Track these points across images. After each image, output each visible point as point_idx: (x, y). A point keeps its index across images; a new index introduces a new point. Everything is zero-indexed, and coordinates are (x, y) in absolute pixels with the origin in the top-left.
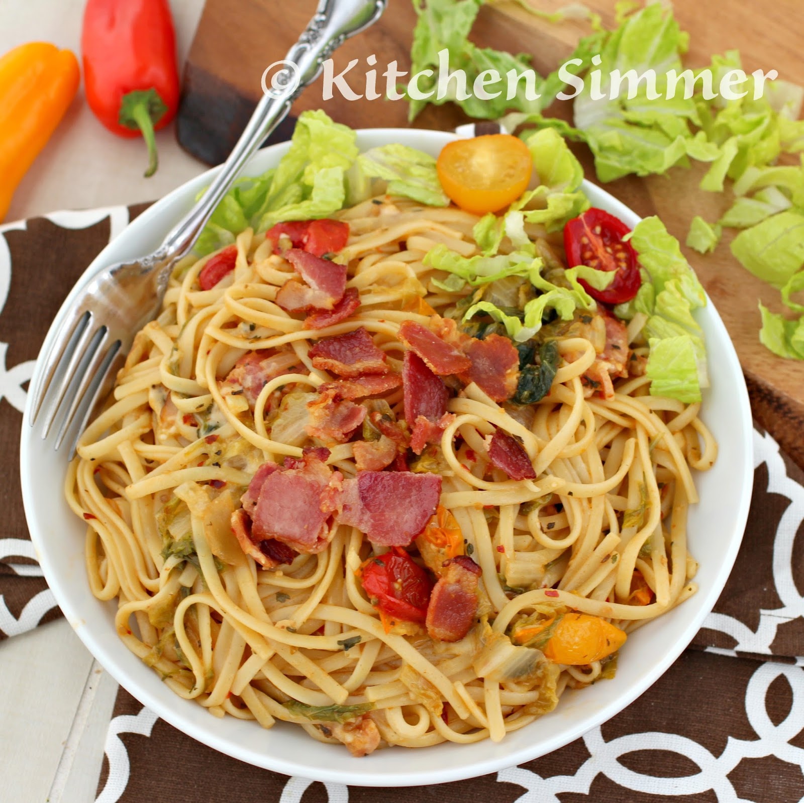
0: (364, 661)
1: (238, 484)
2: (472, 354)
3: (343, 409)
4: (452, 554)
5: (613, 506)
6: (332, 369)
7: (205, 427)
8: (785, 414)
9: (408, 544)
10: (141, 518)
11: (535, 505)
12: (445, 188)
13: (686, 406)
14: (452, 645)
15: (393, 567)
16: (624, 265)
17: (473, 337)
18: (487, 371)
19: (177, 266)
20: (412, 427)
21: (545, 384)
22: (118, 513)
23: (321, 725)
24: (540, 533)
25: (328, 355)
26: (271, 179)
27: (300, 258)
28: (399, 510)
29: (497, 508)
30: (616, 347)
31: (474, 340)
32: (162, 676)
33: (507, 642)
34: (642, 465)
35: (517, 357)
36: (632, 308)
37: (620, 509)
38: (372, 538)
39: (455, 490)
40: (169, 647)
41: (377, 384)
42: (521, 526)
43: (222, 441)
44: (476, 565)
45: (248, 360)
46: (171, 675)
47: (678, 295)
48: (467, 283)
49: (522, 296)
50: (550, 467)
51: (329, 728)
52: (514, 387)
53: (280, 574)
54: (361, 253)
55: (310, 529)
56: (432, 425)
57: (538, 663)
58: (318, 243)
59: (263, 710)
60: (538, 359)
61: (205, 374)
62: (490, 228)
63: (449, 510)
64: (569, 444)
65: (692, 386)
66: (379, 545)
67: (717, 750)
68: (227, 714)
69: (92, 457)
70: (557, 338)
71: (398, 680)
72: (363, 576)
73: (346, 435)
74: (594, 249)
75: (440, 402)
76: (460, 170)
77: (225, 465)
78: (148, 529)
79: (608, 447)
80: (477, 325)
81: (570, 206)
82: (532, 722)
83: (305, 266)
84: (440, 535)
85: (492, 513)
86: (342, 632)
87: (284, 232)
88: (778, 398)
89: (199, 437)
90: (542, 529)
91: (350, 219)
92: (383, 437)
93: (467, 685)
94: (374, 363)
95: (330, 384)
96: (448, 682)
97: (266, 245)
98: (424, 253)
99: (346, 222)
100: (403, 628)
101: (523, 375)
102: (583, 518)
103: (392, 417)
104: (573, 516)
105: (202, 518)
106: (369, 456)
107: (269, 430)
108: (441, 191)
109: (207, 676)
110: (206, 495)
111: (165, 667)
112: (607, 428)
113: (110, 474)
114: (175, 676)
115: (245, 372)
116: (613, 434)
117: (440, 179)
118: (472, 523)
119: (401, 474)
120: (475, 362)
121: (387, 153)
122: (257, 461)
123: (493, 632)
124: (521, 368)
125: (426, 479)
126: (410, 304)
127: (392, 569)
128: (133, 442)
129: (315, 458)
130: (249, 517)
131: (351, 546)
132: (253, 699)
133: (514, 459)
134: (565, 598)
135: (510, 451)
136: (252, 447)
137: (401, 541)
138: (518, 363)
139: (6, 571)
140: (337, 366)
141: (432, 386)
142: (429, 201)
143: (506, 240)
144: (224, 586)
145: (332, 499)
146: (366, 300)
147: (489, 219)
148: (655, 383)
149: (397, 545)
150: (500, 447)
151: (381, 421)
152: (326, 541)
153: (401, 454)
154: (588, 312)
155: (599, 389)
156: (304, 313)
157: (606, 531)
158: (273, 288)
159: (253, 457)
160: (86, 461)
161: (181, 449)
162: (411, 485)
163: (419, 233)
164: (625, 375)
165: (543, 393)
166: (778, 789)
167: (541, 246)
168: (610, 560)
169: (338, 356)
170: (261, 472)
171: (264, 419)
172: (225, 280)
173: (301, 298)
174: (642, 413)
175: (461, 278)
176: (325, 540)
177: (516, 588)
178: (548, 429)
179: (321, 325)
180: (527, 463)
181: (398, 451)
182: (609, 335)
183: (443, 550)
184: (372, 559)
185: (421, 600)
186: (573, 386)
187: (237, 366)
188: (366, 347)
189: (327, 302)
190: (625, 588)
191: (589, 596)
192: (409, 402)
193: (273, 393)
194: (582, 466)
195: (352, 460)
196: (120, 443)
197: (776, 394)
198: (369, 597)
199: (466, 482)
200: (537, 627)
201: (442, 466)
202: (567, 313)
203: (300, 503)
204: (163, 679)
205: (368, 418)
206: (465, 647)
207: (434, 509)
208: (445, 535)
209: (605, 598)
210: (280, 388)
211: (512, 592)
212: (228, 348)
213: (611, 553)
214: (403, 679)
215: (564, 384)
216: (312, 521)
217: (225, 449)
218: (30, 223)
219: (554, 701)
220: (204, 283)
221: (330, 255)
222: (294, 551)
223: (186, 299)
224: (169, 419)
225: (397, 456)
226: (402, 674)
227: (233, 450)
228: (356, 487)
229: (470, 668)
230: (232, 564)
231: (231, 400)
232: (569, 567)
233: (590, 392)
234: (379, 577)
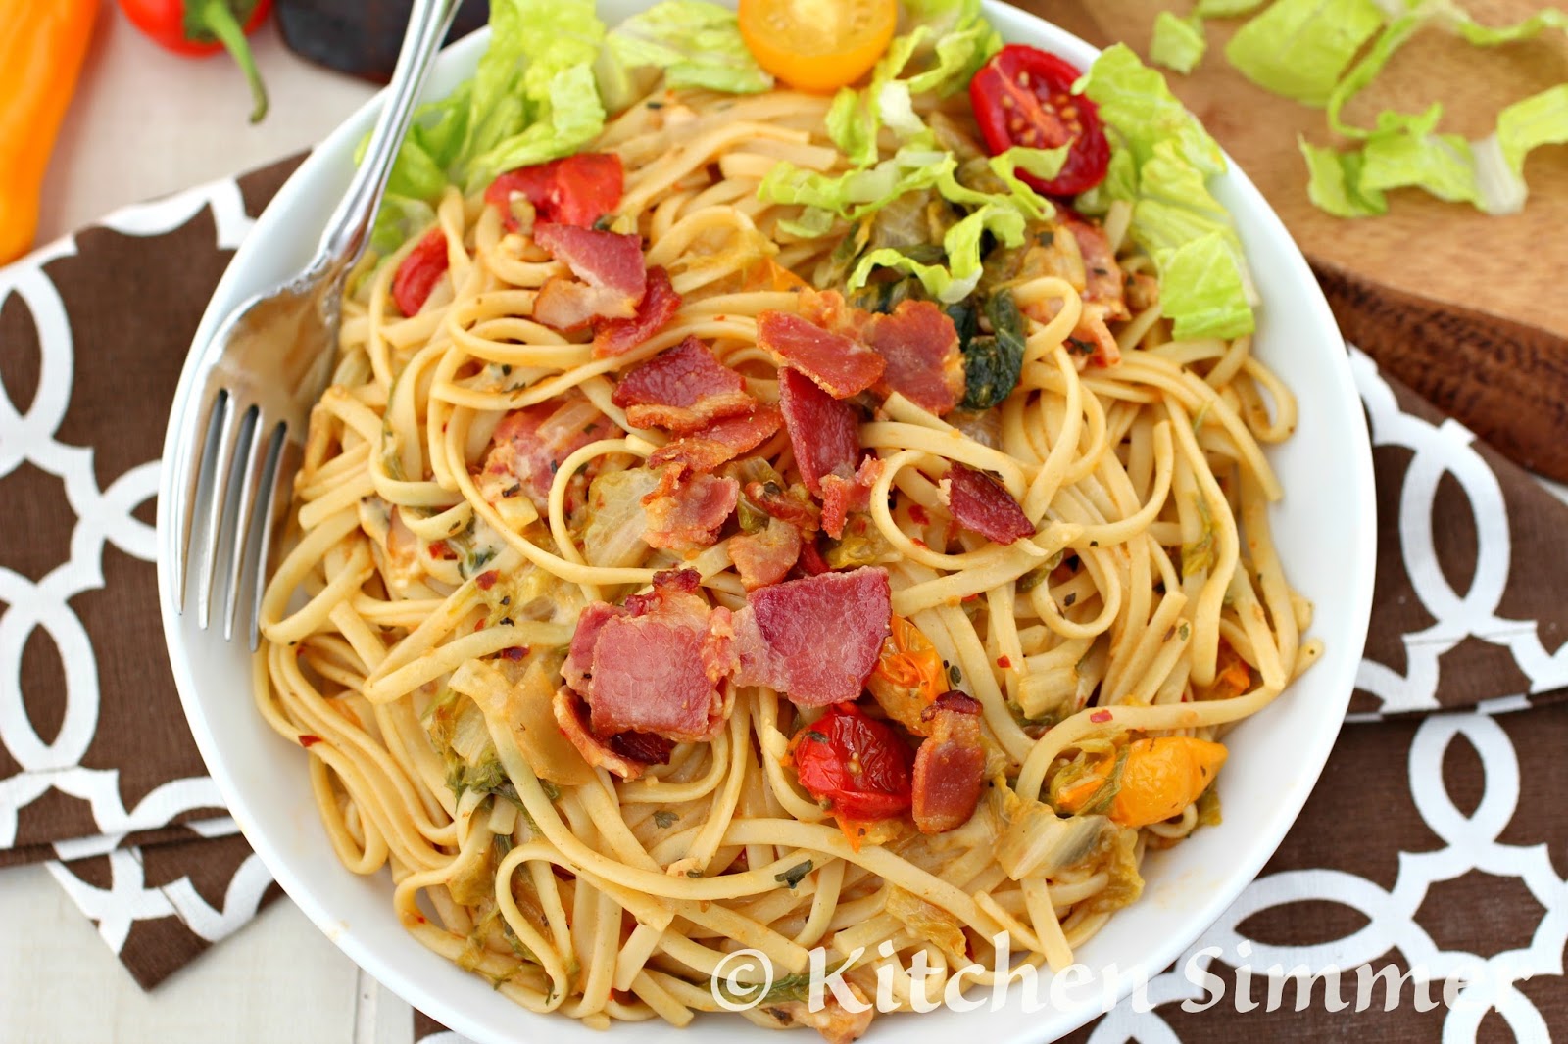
0: (823, 897)
1: (548, 646)
2: (880, 343)
3: (698, 490)
4: (932, 696)
5: (1160, 542)
6: (664, 423)
7: (471, 559)
8: (1372, 309)
9: (858, 695)
10: (396, 727)
11: (1040, 575)
12: (759, 59)
13: (1229, 343)
14: (956, 834)
15: (841, 735)
16: (1076, 127)
17: (874, 312)
18: (913, 366)
19: (350, 278)
20: (816, 493)
21: (1011, 369)
22: (355, 722)
23: (772, 1008)
24: (1059, 619)
25: (648, 397)
26: (468, 97)
27: (560, 239)
28: (830, 639)
29: (983, 596)
30: (1099, 273)
31: (877, 316)
32: (494, 982)
33: (1048, 814)
34: (1190, 463)
35: (953, 331)
36: (1103, 193)
37: (1170, 543)
38: (798, 699)
39: (912, 583)
40: (496, 936)
41: (744, 436)
42: (1025, 614)
43: (506, 580)
44: (972, 699)
45: (513, 431)
46: (509, 977)
47: (1180, 165)
48: (837, 216)
49: (934, 222)
50: (1051, 506)
51: (786, 1010)
52: (962, 383)
53: (653, 781)
54: (650, 200)
55: (692, 707)
56: (849, 483)
57: (1103, 833)
58: (582, 203)
59: (671, 1002)
60: (985, 323)
61: (449, 469)
62: (852, 116)
63: (908, 619)
64: (1074, 461)
65: (1239, 314)
66: (808, 706)
67: (1387, 879)
68: (613, 1019)
69: (290, 641)
70: (1009, 284)
71: (883, 912)
72: (795, 764)
73: (712, 532)
74: (1025, 112)
75: (848, 435)
76: (780, 26)
77: (519, 619)
78: (412, 744)
79: (1126, 440)
80: (875, 291)
81: (971, 48)
82: (1105, 923)
83: (572, 252)
84: (905, 667)
85: (977, 608)
86: (776, 858)
87: (514, 187)
88: (1357, 287)
89: (465, 579)
90: (1061, 613)
91: (617, 143)
92: (773, 521)
93: (994, 892)
94: (728, 397)
95: (666, 452)
96: (966, 898)
97: (489, 218)
98: (755, 180)
99: (611, 150)
100: (879, 833)
101: (970, 360)
102: (1121, 578)
103: (779, 484)
104: (1103, 576)
105: (506, 719)
106: (758, 559)
107: (579, 545)
108: (755, 66)
109: (568, 972)
110: (502, 678)
111: (496, 967)
112: (1119, 411)
113: (324, 654)
114: (515, 978)
115: (514, 451)
116: (1129, 418)
117: (749, 44)
118: (948, 631)
119: (820, 579)
120: (889, 354)
121: (653, 21)
122: (572, 601)
123: (1021, 800)
124: (963, 348)
125: (861, 579)
126: (755, 275)
127: (839, 741)
128: (352, 601)
129: (677, 590)
130: (581, 699)
131: (763, 717)
132: (652, 991)
133: (993, 509)
134: (1124, 716)
135: (983, 497)
136: (557, 581)
137: (844, 693)
138: (958, 340)
139: (183, 835)
140: (669, 417)
141: (830, 414)
142: (741, 86)
143: (885, 130)
144: (565, 820)
145: (722, 656)
146: (683, 284)
147: (845, 100)
148: (1180, 320)
149: (840, 701)
150: (965, 494)
151: (765, 496)
152: (722, 719)
153: (809, 542)
154: (1044, 224)
155: (1094, 354)
156: (587, 332)
157: (1159, 588)
158: (523, 295)
159: (564, 596)
160: (279, 647)
161: (441, 601)
162: (839, 591)
163: (736, 147)
164: (1127, 316)
165: (1011, 384)
166: (1497, 922)
167: (939, 128)
168: (1177, 635)
169: (663, 393)
170: (586, 622)
171: (568, 527)
172: (438, 291)
173: (577, 306)
174: (1169, 375)
175: (826, 210)
176: (720, 717)
177: (1041, 718)
178: (1030, 440)
179: (623, 348)
180: (1014, 512)
181: (802, 539)
182: (1085, 254)
183: (916, 691)
184: (803, 732)
185: (895, 778)
186: (1055, 360)
187: (499, 442)
188: (706, 369)
189: (624, 305)
190: (1207, 671)
191: (1153, 702)
192: (804, 453)
193: (571, 481)
194: (1098, 489)
195: (732, 570)
196: (332, 608)
197: (1351, 279)
198: (816, 797)
199: (923, 565)
200: (1091, 778)
201: (880, 546)
202: (1013, 234)
203: (666, 668)
204: (496, 987)
205: (743, 495)
206: (979, 831)
207: (887, 626)
208: (913, 666)
209: (1179, 696)
210: (582, 470)
211: (1037, 727)
212: (473, 414)
213: (1176, 621)
214: (892, 908)
215: (1039, 360)
216: (692, 693)
217: (515, 592)
218: (81, 239)
219: (1135, 883)
220: (404, 305)
221: (606, 219)
222: (670, 740)
223: (382, 336)
224: (404, 550)
225: (803, 546)
226: (886, 901)
227: (528, 590)
228: (753, 620)
229: (994, 864)
230: (570, 784)
231: (506, 508)
232: (1112, 659)
233: (1082, 362)
234: (824, 764)
